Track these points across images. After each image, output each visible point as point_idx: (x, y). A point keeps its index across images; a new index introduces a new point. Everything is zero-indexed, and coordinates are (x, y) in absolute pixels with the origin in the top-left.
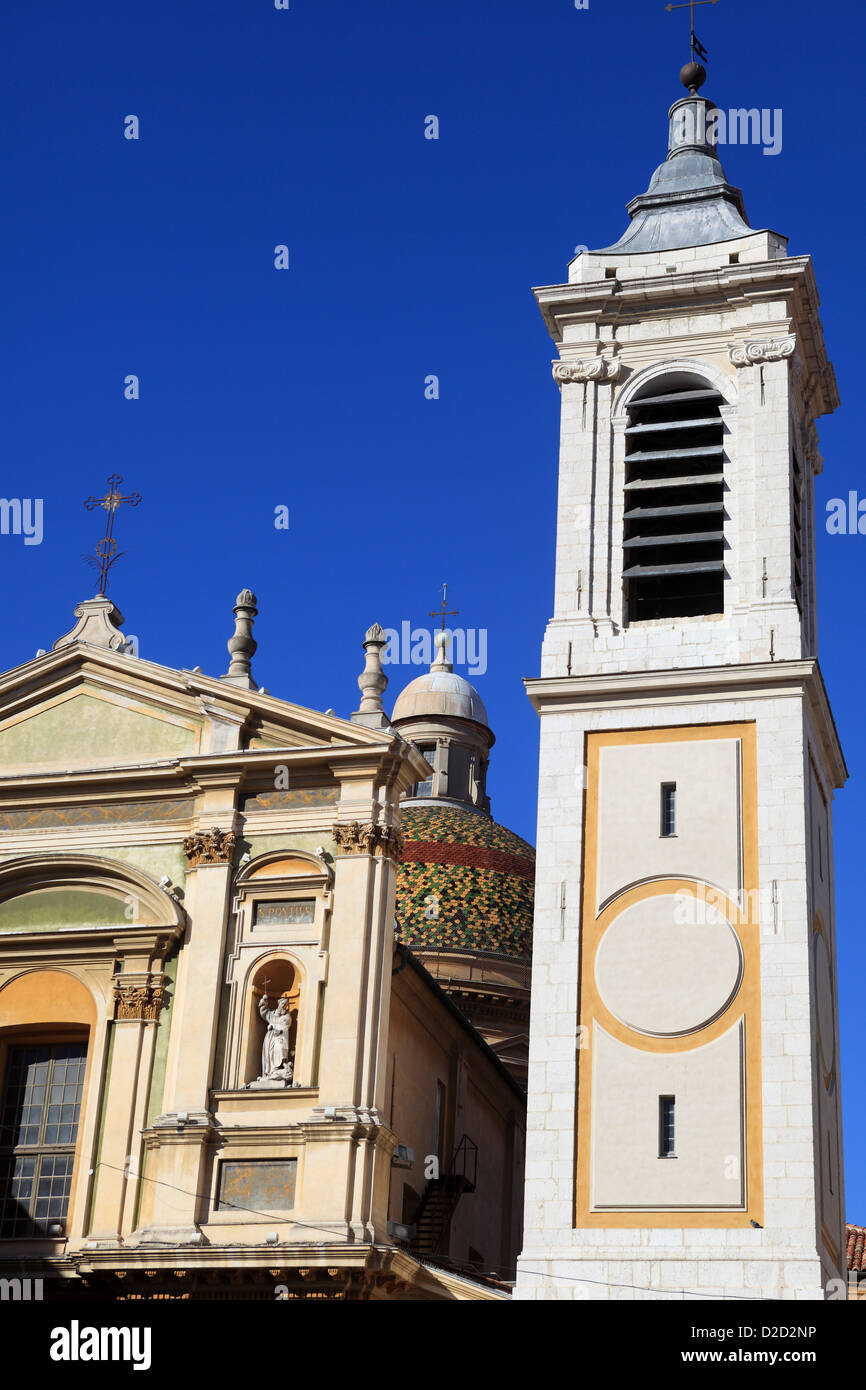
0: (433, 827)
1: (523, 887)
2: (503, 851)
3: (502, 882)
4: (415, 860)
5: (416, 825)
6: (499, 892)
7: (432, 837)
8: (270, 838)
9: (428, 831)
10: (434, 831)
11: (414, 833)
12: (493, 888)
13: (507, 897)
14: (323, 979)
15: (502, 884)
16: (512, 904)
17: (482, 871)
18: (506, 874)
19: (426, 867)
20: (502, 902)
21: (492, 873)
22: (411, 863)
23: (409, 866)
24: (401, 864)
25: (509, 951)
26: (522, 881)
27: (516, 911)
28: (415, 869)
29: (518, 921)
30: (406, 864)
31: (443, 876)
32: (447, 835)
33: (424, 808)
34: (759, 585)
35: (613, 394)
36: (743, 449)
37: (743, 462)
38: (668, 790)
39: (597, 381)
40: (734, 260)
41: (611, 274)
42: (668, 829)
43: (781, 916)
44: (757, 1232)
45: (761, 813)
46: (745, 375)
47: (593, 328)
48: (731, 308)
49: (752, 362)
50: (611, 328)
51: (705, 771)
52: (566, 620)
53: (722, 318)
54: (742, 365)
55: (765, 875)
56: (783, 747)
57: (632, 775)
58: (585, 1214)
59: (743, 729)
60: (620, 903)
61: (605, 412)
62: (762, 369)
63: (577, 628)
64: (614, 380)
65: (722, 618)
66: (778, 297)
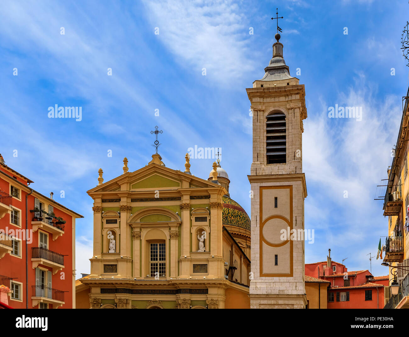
8: (197, 205)
14: (210, 232)
15: (234, 212)
17: (230, 209)
18: (235, 210)
34: (293, 157)
35: (263, 114)
36: (290, 128)
37: (290, 131)
38: (276, 199)
39: (260, 111)
40: (288, 84)
41: (262, 86)
42: (276, 206)
43: (297, 223)
44: (292, 278)
45: (294, 203)
46: (290, 111)
47: (259, 99)
48: (288, 95)
49: (292, 108)
50: (262, 99)
51: (283, 195)
52: (255, 163)
53: (286, 98)
54: (290, 109)
55: (294, 215)
56: (298, 191)
57: (269, 196)
58: (262, 275)
59: (290, 187)
60: (267, 220)
61: (262, 118)
62: (294, 110)
63: (257, 165)
64: (263, 111)
65: (286, 164)
66: (297, 94)
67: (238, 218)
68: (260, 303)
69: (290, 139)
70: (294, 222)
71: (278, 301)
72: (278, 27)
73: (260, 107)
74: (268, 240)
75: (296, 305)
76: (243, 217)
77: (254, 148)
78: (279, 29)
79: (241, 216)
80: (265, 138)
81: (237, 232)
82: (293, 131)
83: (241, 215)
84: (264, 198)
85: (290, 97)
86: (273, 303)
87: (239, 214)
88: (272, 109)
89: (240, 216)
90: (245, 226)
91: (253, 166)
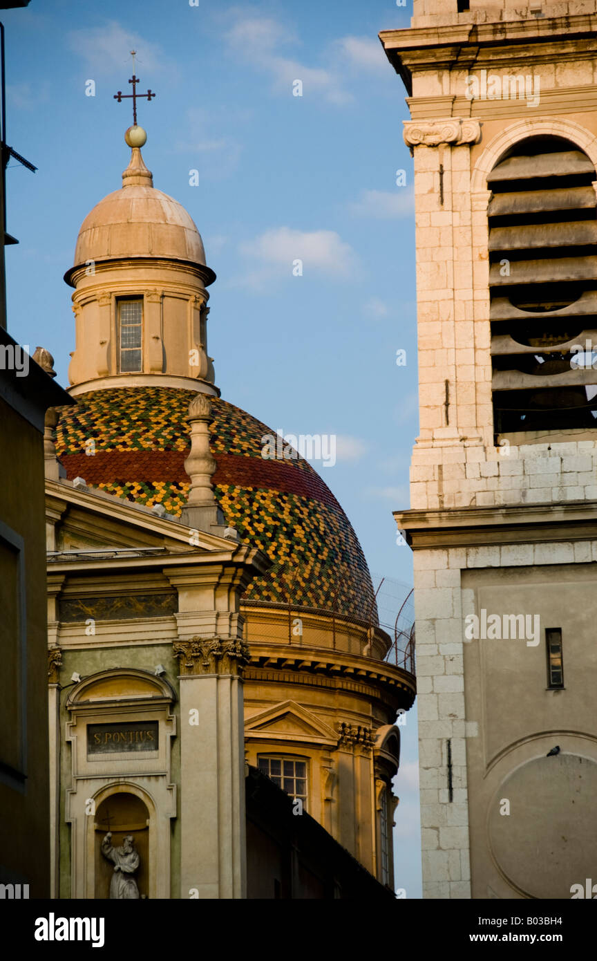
0: (157, 428)
1: (278, 504)
2: (247, 455)
3: (251, 501)
4: (140, 478)
5: (132, 424)
6: (250, 516)
7: (157, 443)
8: (99, 652)
9: (150, 435)
10: (158, 434)
11: (132, 438)
12: (241, 511)
13: (259, 521)
14: (174, 815)
15: (251, 505)
16: (266, 530)
17: (224, 488)
18: (255, 490)
19: (153, 488)
20: (254, 529)
21: (237, 490)
22: (135, 484)
23: (132, 488)
24: (122, 484)
25: (265, 593)
26: (275, 496)
27: (272, 539)
28: (140, 492)
29: (275, 553)
30: (128, 484)
31: (176, 499)
32: (175, 438)
33: (137, 390)
35: (472, 164)
38: (553, 636)
39: (453, 146)
41: (464, 6)
42: (555, 680)
60: (508, 762)
61: (464, 184)
63: (446, 450)
64: (471, 145)
67: (280, 545)
76: (308, 536)
79: (299, 533)
81: (277, 648)
83: (300, 521)
87: (286, 516)
89: (290, 534)
90: (328, 597)
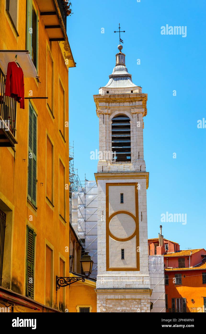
34: (138, 157)
35: (109, 117)
36: (134, 130)
37: (134, 133)
38: (122, 195)
39: (106, 114)
40: (132, 92)
41: (108, 92)
42: (122, 202)
43: (143, 218)
44: (139, 272)
45: (139, 199)
46: (134, 115)
47: (105, 103)
48: (132, 101)
49: (136, 113)
50: (108, 104)
51: (129, 192)
52: (101, 162)
53: (130, 103)
54: (134, 113)
55: (140, 211)
56: (143, 188)
57: (115, 191)
58: (108, 269)
59: (135, 184)
60: (113, 215)
61: (108, 120)
62: (138, 115)
63: (104, 163)
64: (109, 114)
65: (131, 163)
66: (141, 100)
68: (107, 298)
69: (135, 140)
70: (140, 217)
71: (125, 296)
72: (120, 39)
73: (106, 111)
74: (115, 235)
75: (143, 299)
77: (100, 148)
78: (121, 41)
80: (111, 138)
82: (137, 133)
84: (110, 194)
85: (134, 103)
86: (120, 298)
88: (117, 113)
91: (99, 163)
